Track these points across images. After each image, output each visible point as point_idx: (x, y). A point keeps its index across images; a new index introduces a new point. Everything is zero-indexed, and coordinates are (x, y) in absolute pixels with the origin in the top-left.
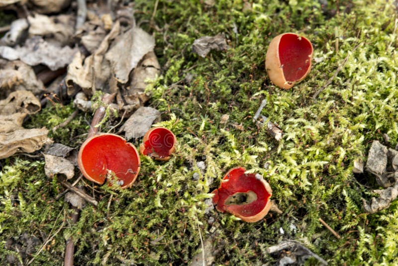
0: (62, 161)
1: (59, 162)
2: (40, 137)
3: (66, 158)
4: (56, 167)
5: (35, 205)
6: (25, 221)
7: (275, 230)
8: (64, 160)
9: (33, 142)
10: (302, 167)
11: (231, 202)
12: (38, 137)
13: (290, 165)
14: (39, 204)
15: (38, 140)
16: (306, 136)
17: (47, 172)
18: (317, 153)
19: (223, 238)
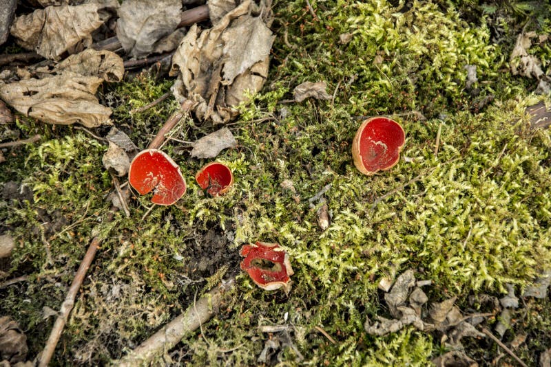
0: (122, 154)
1: (119, 154)
2: (101, 116)
3: (127, 152)
4: (114, 157)
5: (79, 187)
6: (64, 199)
7: (281, 310)
8: (125, 154)
9: (93, 118)
10: (332, 262)
11: (257, 263)
12: (99, 115)
13: (322, 255)
14: (84, 186)
15: (99, 117)
16: (350, 235)
17: (104, 159)
18: (352, 256)
19: (233, 295)
